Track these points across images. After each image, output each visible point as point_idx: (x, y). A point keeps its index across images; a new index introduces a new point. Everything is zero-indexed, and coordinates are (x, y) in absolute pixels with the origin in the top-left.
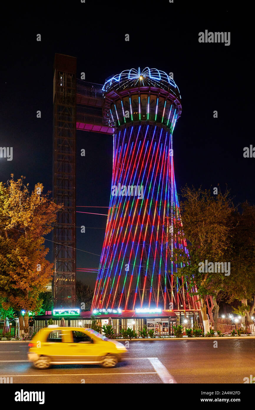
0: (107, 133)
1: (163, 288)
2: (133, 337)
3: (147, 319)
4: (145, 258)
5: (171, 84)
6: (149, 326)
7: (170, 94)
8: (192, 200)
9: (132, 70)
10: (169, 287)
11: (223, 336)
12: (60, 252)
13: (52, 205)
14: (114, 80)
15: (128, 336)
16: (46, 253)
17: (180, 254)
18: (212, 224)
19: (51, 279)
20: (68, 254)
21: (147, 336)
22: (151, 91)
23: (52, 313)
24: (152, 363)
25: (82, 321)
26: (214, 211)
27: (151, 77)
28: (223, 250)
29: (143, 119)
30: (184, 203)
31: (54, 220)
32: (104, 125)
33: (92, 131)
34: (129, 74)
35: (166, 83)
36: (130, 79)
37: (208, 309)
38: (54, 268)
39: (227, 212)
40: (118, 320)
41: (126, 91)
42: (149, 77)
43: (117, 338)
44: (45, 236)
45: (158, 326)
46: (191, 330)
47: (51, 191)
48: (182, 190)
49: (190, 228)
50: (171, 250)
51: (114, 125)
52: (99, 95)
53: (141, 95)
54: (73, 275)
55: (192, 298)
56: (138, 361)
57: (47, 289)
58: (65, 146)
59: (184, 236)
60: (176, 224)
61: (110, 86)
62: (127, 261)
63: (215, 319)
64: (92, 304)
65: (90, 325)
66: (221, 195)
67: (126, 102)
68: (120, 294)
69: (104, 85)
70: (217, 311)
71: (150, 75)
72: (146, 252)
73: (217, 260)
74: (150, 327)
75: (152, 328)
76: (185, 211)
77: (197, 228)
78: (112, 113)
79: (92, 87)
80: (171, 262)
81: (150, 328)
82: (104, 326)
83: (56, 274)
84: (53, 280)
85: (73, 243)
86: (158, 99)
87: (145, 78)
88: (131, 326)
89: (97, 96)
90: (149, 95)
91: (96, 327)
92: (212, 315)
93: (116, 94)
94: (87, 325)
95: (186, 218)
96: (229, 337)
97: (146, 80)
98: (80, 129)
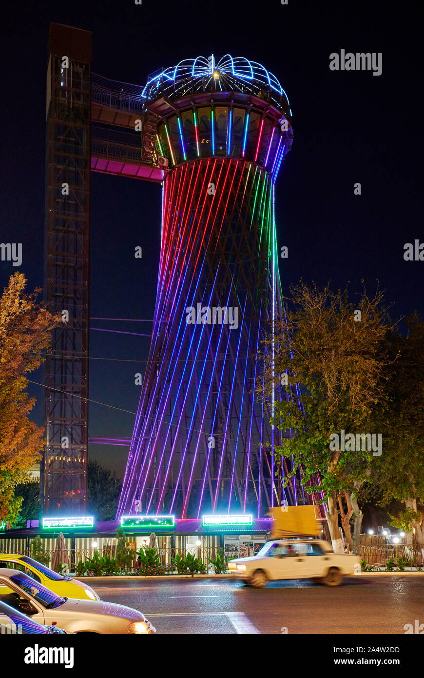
0: (149, 179)
1: (256, 477)
2: (197, 571)
3: (225, 536)
4: (221, 419)
5: (273, 87)
6: (227, 550)
7: (272, 107)
8: (311, 309)
9: (199, 59)
10: (266, 474)
11: (370, 571)
12: (58, 408)
13: (44, 315)
14: (164, 78)
15: (188, 569)
16: (29, 408)
17: (289, 411)
18: (350, 355)
19: (40, 458)
20: (73, 410)
21: (224, 569)
22: (236, 101)
23: (40, 524)
24: (233, 623)
25: (98, 539)
26: (353, 330)
27: (234, 74)
28: (371, 405)
29: (218, 153)
30: (297, 315)
31: (46, 344)
32: (145, 164)
33: (122, 175)
34: (194, 67)
35: (265, 87)
36: (195, 76)
37: (341, 517)
38: (45, 436)
39: (378, 332)
40: (167, 537)
41: (187, 99)
42: (231, 74)
43: (166, 573)
45: (245, 550)
47: (41, 289)
48: (294, 291)
49: (307, 363)
50: (272, 404)
51: (165, 165)
52: (136, 105)
53: (217, 107)
54: (82, 451)
55: (310, 496)
56: (206, 619)
57: (32, 476)
58: (69, 202)
59: (296, 377)
60: (281, 355)
61: (156, 89)
62: (186, 423)
63: (354, 537)
64: (119, 507)
65: (114, 547)
66: (367, 302)
67: (187, 120)
68: (172, 487)
69: (146, 88)
70: (358, 522)
71: (233, 70)
72: (223, 408)
73: (359, 424)
74: (230, 551)
75: (234, 555)
76: (298, 330)
77: (322, 362)
78: (160, 140)
79: (121, 90)
80: (271, 427)
81: (230, 554)
82: (141, 549)
83: (50, 448)
84: (43, 459)
85: (82, 388)
86: (248, 115)
87: (223, 75)
88: (193, 550)
89: (131, 108)
90: (232, 108)
91: (125, 551)
92: (350, 529)
93: (168, 105)
94: (109, 547)
95: (300, 343)
96: (382, 573)
97: (226, 79)
98: (97, 170)
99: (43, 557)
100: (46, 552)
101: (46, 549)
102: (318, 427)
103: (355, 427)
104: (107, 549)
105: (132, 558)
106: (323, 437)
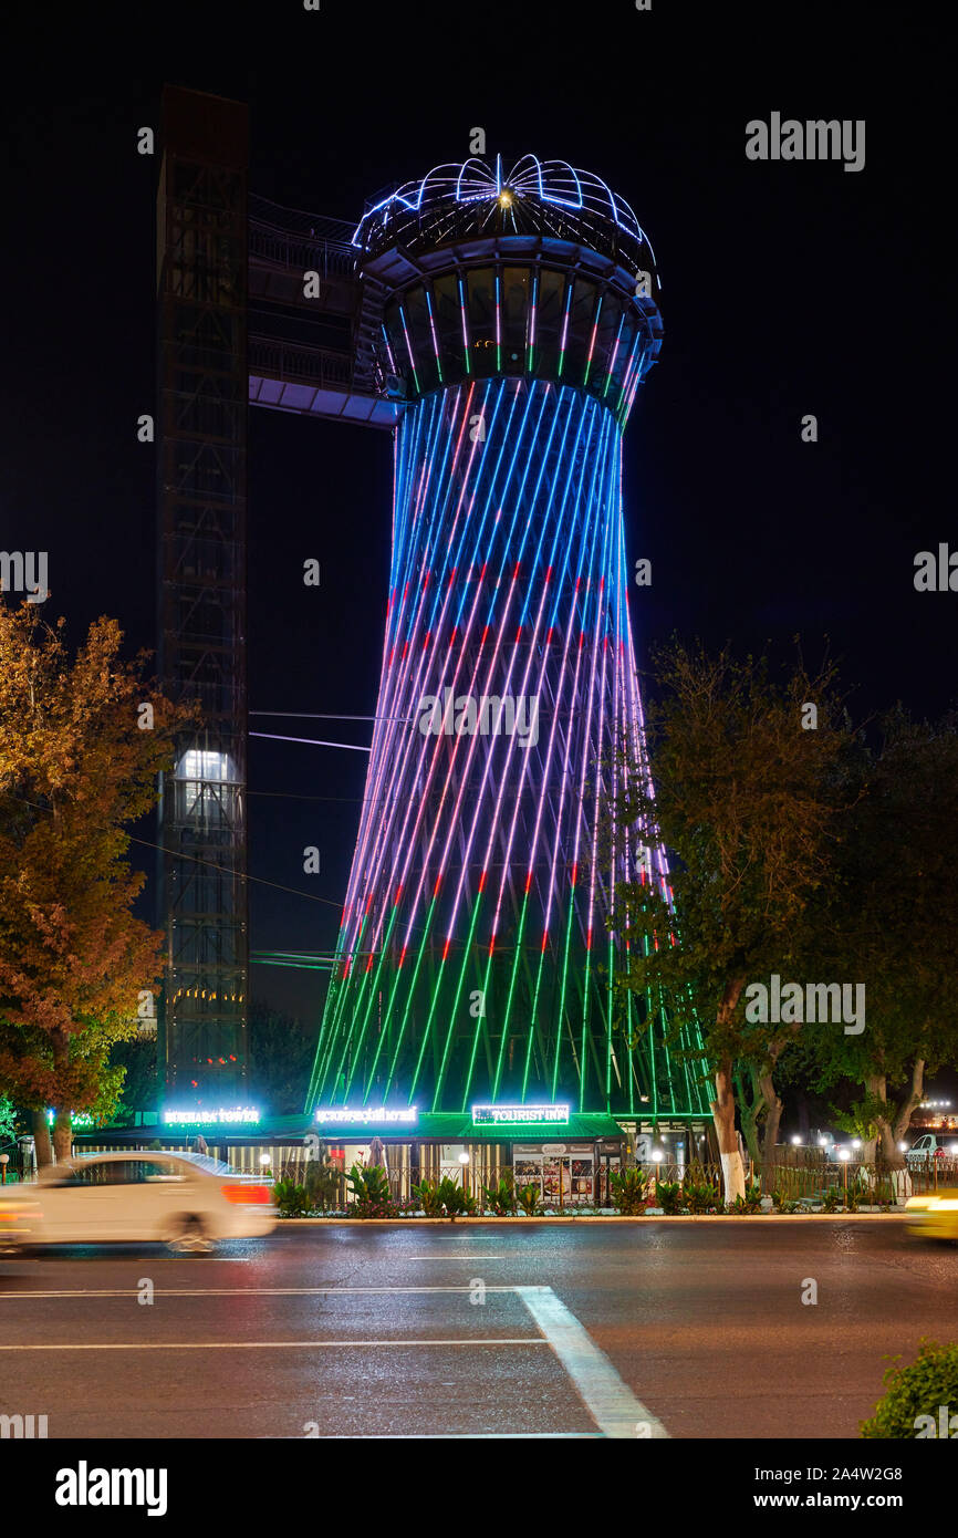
0: (368, 422)
1: (577, 1031)
2: (461, 1211)
3: (515, 1146)
4: (511, 917)
5: (622, 226)
6: (520, 1173)
7: (619, 268)
8: (693, 695)
9: (471, 164)
11: (792, 1213)
14: (398, 206)
15: (444, 1206)
16: (133, 892)
17: (644, 903)
18: (768, 791)
19: (156, 992)
20: (218, 899)
21: (514, 1209)
22: (546, 255)
23: (159, 1119)
24: (529, 1306)
25: (271, 1148)
26: (775, 739)
27: (543, 197)
28: (804, 891)
29: (508, 367)
30: (664, 709)
33: (311, 415)
34: (459, 180)
35: (606, 225)
36: (463, 200)
37: (740, 1112)
38: (165, 949)
40: (405, 1146)
41: (447, 252)
42: (538, 197)
44: (128, 827)
45: (553, 1173)
46: (675, 1189)
47: (151, 652)
48: (658, 657)
49: (681, 807)
50: (610, 888)
51: (398, 391)
52: (340, 263)
53: (506, 269)
54: (238, 979)
55: (681, 1070)
57: (142, 1028)
58: (206, 470)
59: (659, 834)
60: (630, 790)
61: (381, 230)
63: (764, 1148)
64: (310, 1088)
65: (302, 1164)
66: (804, 682)
67: (443, 295)
68: (414, 1052)
69: (360, 226)
70: (773, 1120)
71: (541, 188)
72: (514, 897)
73: (779, 929)
74: (526, 1174)
75: (532, 1181)
76: (667, 738)
77: (710, 805)
78: (389, 339)
79: (309, 231)
80: (608, 934)
81: (525, 1180)
82: (354, 1168)
83: (174, 972)
86: (571, 288)
87: (519, 198)
88: (453, 1172)
89: (329, 269)
90: (537, 271)
91: (323, 1173)
92: (756, 1135)
93: (406, 265)
94: (292, 1165)
95: (668, 765)
96: (815, 1217)
97: (526, 209)
98: (261, 402)
102: (700, 935)
103: (773, 935)
104: (289, 1167)
105: (336, 1186)
106: (710, 955)
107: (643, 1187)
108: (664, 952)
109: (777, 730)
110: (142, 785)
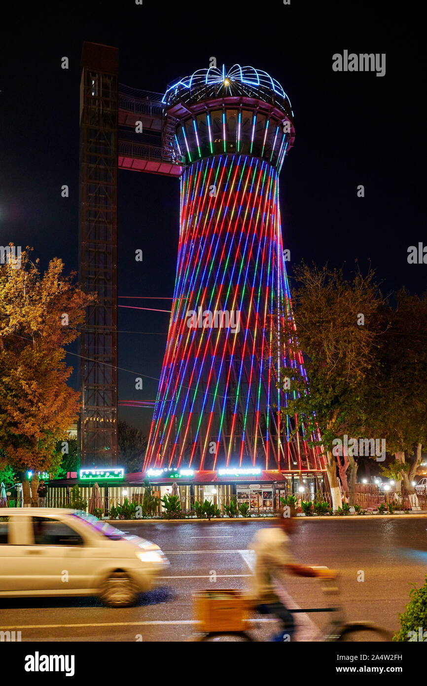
0: (169, 174)
1: (264, 434)
2: (213, 516)
3: (237, 486)
4: (234, 383)
5: (276, 91)
6: (239, 498)
7: (276, 109)
8: (312, 286)
9: (212, 69)
10: (273, 432)
11: (364, 515)
12: (92, 374)
13: (79, 295)
14: (182, 86)
15: (206, 513)
16: (67, 375)
17: (293, 376)
18: (346, 326)
19: (77, 419)
20: (104, 377)
21: (237, 514)
22: (244, 104)
23: (78, 475)
24: (245, 559)
25: (128, 488)
26: (349, 304)
27: (243, 81)
28: (364, 370)
29: (229, 150)
30: (299, 292)
31: (81, 320)
32: (165, 161)
33: (145, 172)
34: (207, 75)
35: (269, 91)
36: (209, 83)
37: (339, 469)
38: (81, 400)
39: (371, 306)
40: (187, 486)
41: (202, 104)
42: (240, 81)
43: (187, 517)
44: (66, 347)
45: (255, 498)
46: (310, 504)
47: (76, 272)
48: (296, 270)
49: (308, 334)
50: (278, 370)
51: (182, 161)
52: (157, 110)
53: (227, 111)
54: (113, 413)
55: (311, 450)
56: (222, 556)
57: (70, 435)
58: (100, 196)
59: (299, 346)
60: (285, 327)
61: (174, 96)
62: (203, 388)
63: (350, 485)
64: (145, 460)
65: (141, 495)
66: (361, 279)
67: (201, 122)
68: (191, 443)
69: (165, 95)
70: (353, 472)
71: (242, 77)
72: (235, 374)
73: (354, 387)
74: (242, 498)
75: (245, 501)
76: (301, 304)
77: (321, 333)
78: (178, 140)
79: (146, 98)
80: (277, 390)
81: (242, 501)
82: (165, 496)
83: (85, 410)
84: (80, 419)
85: (112, 358)
86: (255, 117)
87: (233, 82)
88: (209, 498)
89: (152, 112)
90: (241, 111)
91: (151, 499)
92: (346, 479)
93: (185, 110)
94: (137, 495)
95: (302, 316)
96: (374, 516)
97: (236, 86)
98: (124, 167)
99: (81, 503)
100: (83, 499)
101: (83, 496)
102: (318, 390)
103: (351, 390)
104: (135, 496)
105: (157, 504)
106: (323, 399)
107: (295, 504)
108: (302, 398)
109: (350, 300)
110: (72, 329)
